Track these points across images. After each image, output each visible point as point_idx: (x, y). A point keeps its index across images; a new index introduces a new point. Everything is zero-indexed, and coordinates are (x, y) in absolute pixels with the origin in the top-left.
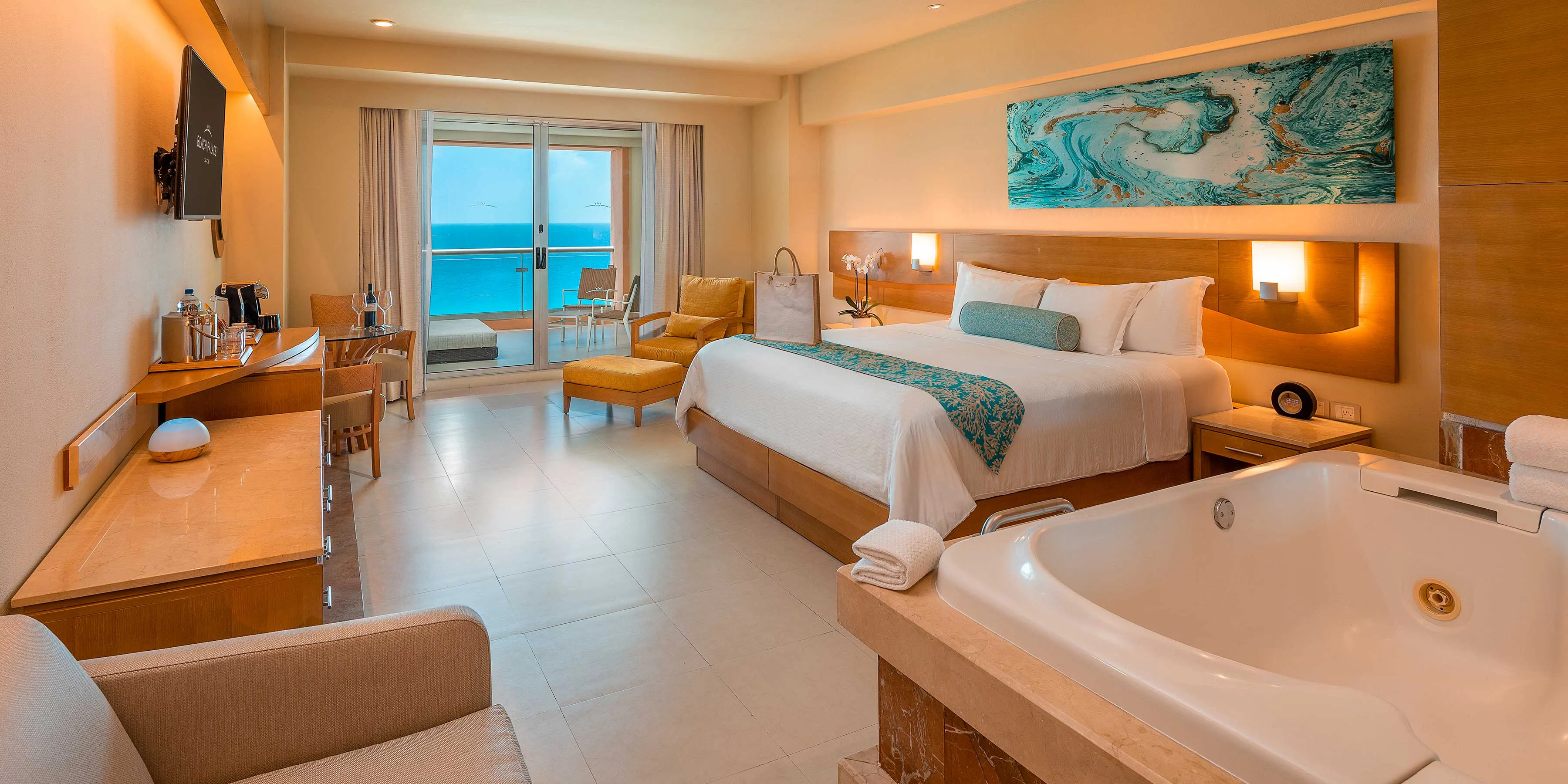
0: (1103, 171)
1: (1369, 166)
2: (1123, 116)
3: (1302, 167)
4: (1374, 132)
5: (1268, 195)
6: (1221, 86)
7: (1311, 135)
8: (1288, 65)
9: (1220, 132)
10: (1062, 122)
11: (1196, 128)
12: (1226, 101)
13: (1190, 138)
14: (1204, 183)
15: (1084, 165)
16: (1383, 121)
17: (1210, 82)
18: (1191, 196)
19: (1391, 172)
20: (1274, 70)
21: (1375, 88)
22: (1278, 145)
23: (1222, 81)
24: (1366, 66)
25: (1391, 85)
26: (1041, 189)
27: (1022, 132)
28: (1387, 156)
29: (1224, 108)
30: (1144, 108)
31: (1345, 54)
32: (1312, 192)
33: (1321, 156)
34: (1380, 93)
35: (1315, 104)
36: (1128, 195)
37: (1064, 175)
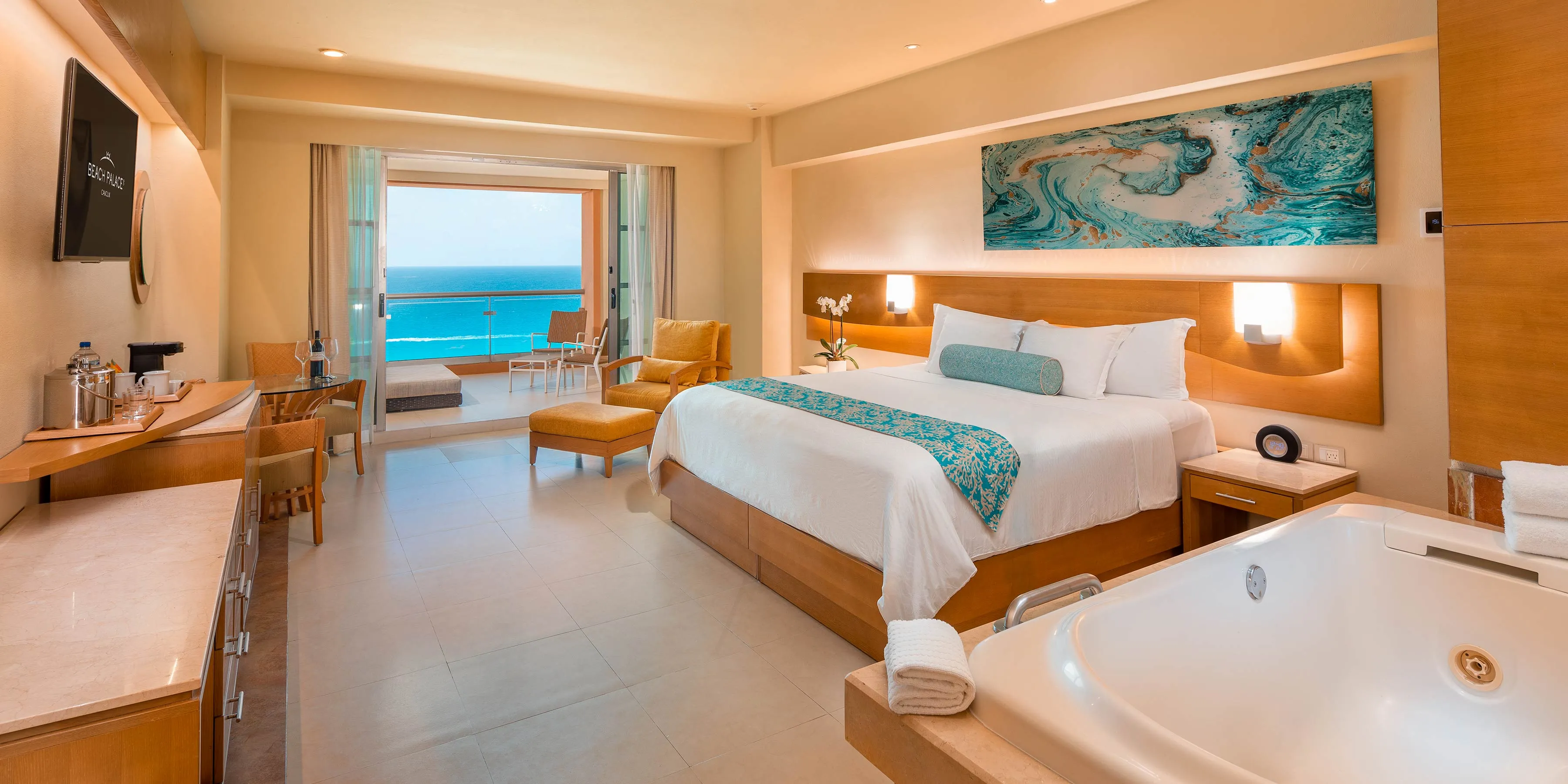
0: (1079, 212)
1: (1350, 207)
2: (1098, 159)
3: (1282, 208)
4: (1354, 173)
5: (1247, 236)
6: (1197, 129)
7: (1291, 177)
8: (1266, 107)
9: (1198, 173)
10: (1037, 164)
11: (1173, 169)
12: (1204, 142)
13: (1167, 179)
14: (1182, 225)
15: (1060, 206)
16: (1363, 162)
17: (1187, 124)
18: (1169, 237)
19: (1372, 213)
20: (1252, 111)
21: (1354, 129)
22: (1256, 186)
23: (1199, 122)
24: (1345, 108)
25: (1371, 126)
26: (1017, 231)
27: (997, 174)
28: (1368, 198)
29: (1202, 150)
30: (1120, 150)
31: (1324, 96)
32: (1291, 233)
33: (1300, 197)
34: (1360, 134)
35: (1294, 145)
36: (1105, 237)
37: (1040, 215)
